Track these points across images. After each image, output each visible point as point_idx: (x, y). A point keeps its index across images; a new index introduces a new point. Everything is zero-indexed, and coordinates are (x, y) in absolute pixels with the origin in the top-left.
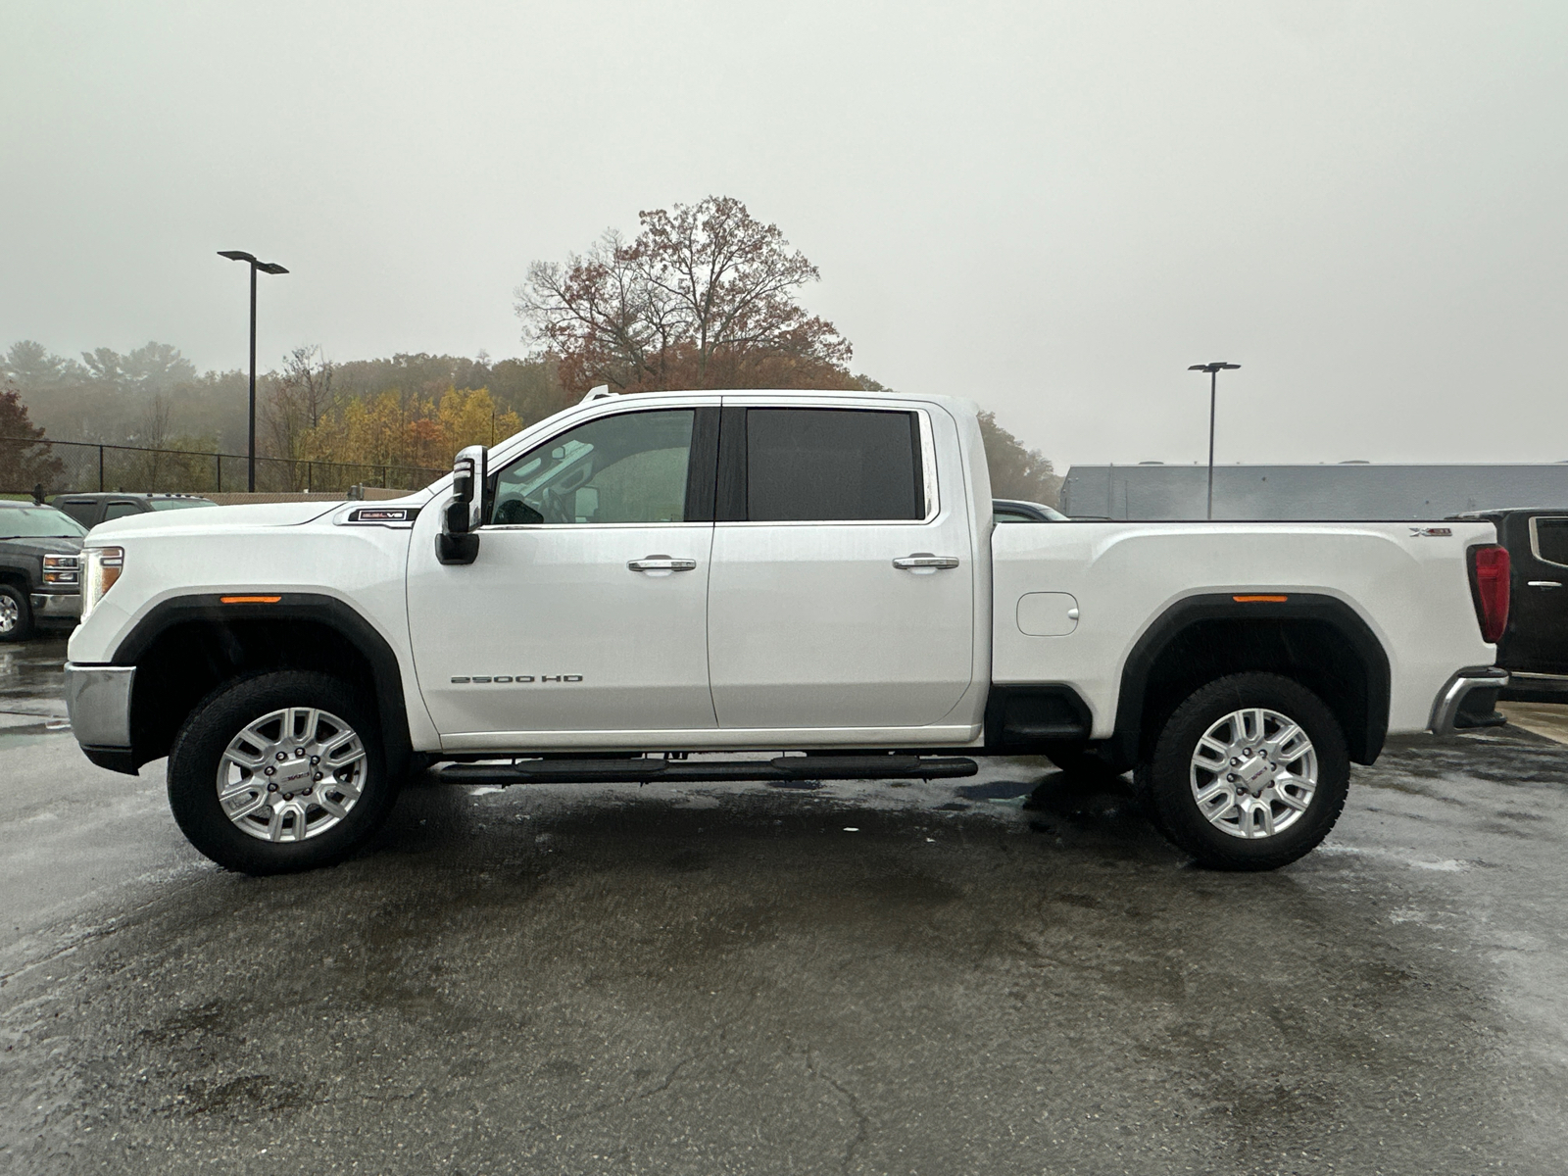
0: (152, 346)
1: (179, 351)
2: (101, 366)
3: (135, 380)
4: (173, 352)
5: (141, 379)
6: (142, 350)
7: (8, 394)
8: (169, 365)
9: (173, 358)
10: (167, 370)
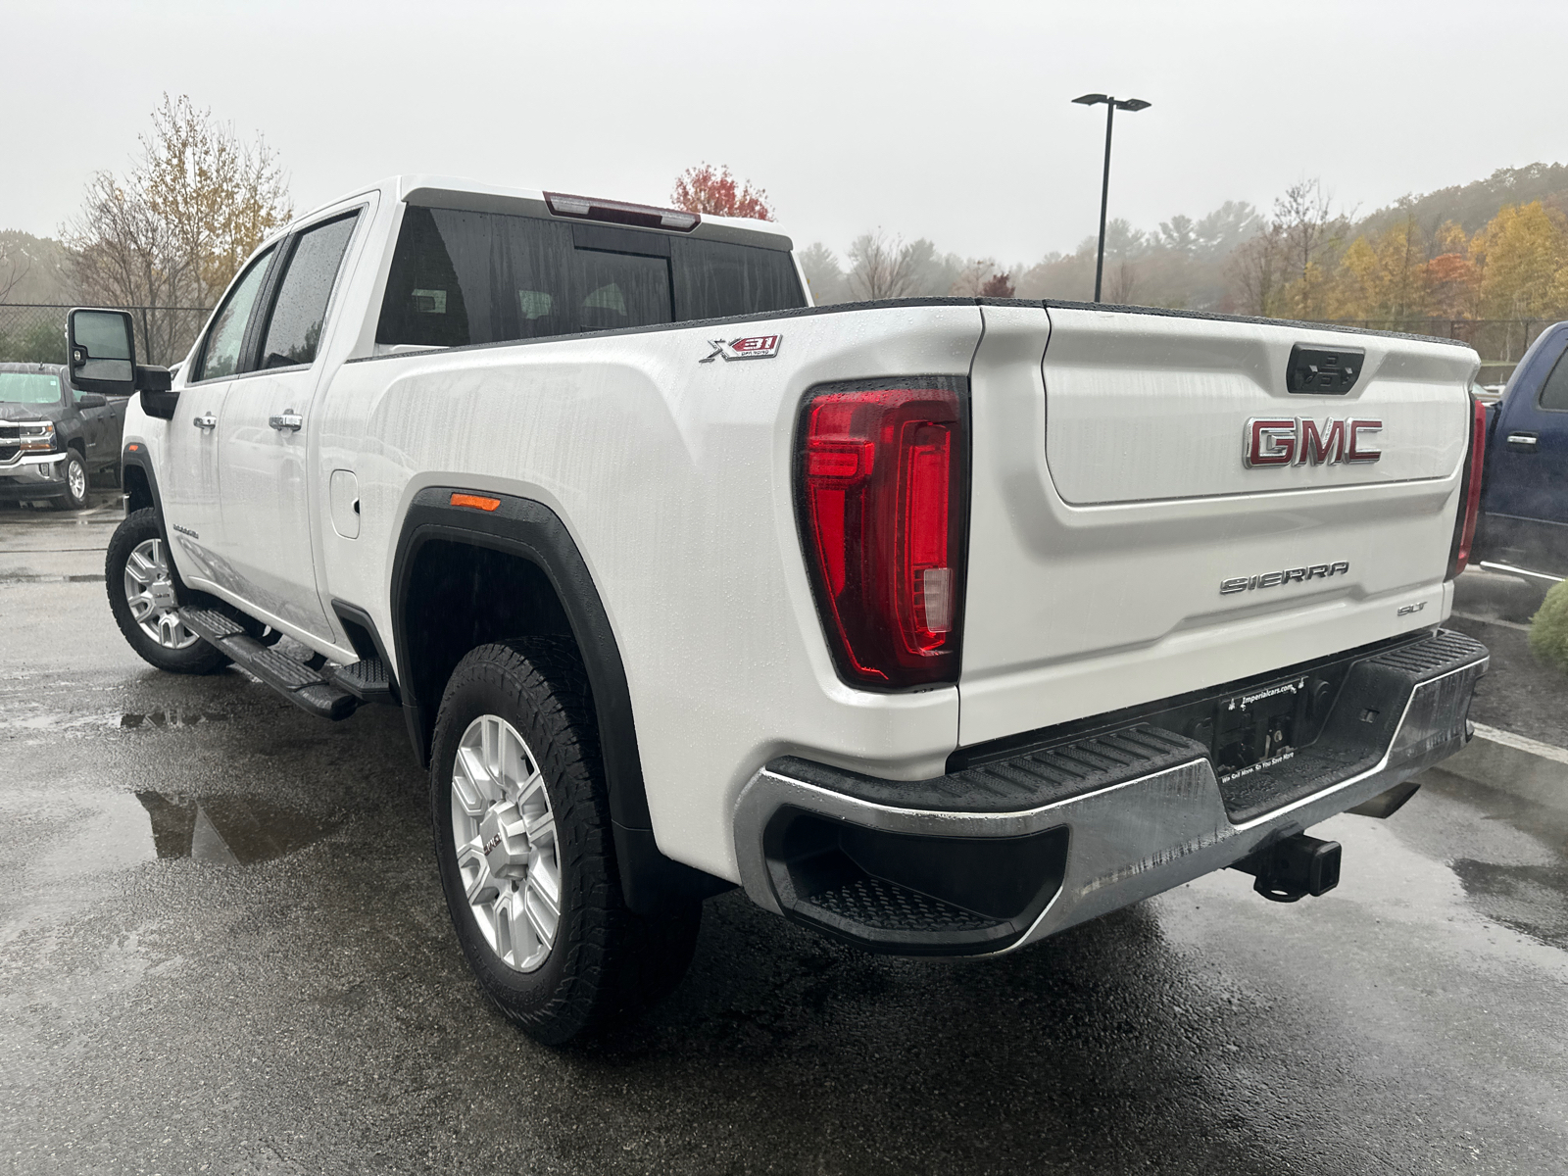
0: (1228, 205)
1: (1254, 208)
2: (1175, 235)
3: (1209, 245)
4: (1247, 210)
5: (1215, 243)
6: (1218, 212)
7: (1002, 277)
8: (1242, 225)
9: (1248, 216)
10: (1241, 230)
